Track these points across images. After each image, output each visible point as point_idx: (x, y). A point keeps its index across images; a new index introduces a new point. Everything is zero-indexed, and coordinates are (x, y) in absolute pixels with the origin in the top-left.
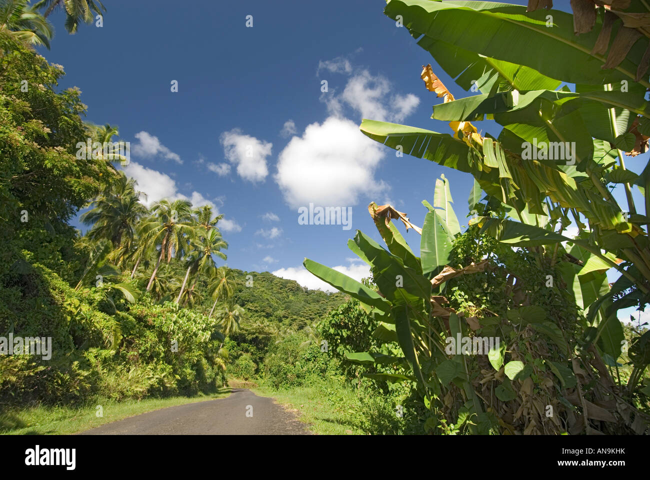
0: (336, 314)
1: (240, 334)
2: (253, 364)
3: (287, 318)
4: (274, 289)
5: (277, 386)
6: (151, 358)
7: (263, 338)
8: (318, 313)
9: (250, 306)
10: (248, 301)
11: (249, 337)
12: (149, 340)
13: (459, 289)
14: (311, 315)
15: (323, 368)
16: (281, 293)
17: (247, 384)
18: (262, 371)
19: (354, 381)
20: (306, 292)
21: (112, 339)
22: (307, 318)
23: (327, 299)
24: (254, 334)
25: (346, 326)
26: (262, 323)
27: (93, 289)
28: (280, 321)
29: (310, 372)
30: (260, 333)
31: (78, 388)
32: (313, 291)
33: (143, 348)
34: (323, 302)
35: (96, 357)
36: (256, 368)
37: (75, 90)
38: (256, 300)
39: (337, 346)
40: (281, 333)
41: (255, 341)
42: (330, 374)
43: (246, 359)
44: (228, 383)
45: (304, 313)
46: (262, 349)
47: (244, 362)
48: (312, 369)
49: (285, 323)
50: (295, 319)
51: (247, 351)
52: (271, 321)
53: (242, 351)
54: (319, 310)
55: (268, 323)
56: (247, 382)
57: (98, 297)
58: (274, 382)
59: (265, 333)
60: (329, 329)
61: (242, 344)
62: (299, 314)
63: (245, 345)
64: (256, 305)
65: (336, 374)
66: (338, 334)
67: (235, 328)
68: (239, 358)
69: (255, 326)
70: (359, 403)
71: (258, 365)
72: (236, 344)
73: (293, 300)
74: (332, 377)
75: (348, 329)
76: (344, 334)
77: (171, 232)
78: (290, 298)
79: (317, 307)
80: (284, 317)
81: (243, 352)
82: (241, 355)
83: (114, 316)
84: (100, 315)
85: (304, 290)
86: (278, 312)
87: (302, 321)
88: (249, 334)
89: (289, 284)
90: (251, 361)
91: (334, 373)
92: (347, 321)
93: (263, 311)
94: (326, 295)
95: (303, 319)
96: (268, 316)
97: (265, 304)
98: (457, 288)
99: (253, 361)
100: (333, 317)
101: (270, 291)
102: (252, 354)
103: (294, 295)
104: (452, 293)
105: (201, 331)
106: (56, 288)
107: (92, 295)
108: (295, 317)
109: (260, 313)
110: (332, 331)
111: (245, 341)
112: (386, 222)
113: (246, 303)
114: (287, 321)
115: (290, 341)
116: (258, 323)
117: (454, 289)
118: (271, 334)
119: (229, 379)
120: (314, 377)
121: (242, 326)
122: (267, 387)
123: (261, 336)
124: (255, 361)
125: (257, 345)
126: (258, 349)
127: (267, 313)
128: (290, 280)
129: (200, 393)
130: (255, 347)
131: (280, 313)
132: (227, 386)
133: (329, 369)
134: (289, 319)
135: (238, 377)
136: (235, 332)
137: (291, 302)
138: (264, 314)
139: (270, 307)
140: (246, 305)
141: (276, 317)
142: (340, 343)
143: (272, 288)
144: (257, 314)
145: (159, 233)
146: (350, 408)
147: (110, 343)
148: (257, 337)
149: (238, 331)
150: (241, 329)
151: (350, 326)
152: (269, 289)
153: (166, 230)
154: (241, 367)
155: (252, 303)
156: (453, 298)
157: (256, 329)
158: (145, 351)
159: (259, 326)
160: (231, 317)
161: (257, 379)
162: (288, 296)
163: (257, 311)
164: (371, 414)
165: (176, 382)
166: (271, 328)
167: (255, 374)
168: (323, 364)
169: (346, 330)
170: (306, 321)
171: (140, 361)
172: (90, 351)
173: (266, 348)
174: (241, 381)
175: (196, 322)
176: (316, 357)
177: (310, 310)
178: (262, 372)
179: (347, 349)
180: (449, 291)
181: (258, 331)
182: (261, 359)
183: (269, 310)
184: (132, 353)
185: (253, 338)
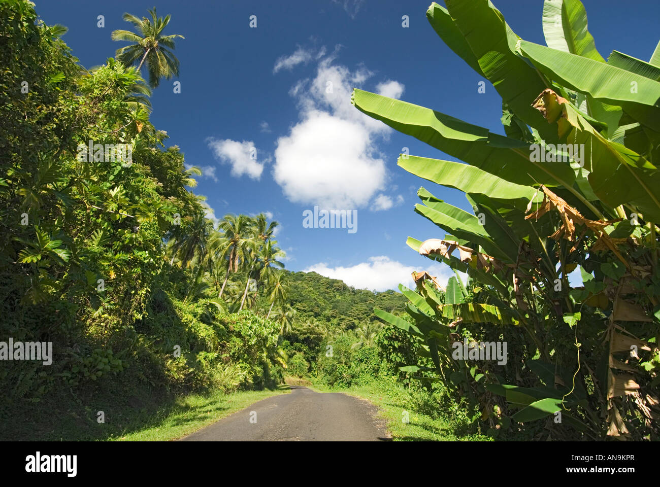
0: (389, 329)
1: (293, 334)
2: (306, 363)
3: (335, 317)
4: (321, 289)
5: (332, 384)
6: (238, 358)
7: (314, 338)
8: (365, 313)
9: (298, 305)
10: (296, 301)
11: (302, 337)
12: (236, 344)
13: (466, 330)
14: (358, 315)
15: (376, 368)
16: (328, 293)
17: (302, 382)
18: (315, 369)
19: (406, 381)
20: (353, 292)
21: (212, 346)
22: (355, 317)
23: (373, 299)
24: (305, 334)
25: (397, 339)
26: (312, 323)
27: (196, 304)
28: (329, 320)
29: (363, 372)
30: (311, 333)
31: (208, 383)
32: (360, 291)
33: (233, 351)
34: (371, 301)
35: (204, 358)
36: (308, 367)
37: (175, 147)
38: (304, 300)
39: (390, 354)
40: (331, 333)
41: (306, 341)
42: (382, 374)
43: (299, 358)
44: (285, 381)
45: (352, 312)
46: (314, 349)
47: (297, 361)
48: (365, 369)
49: (333, 322)
50: (343, 319)
51: (300, 350)
52: (320, 321)
53: (296, 350)
54: (366, 310)
55: (317, 323)
56: (301, 380)
57: (200, 311)
58: (329, 381)
59: (316, 333)
60: (384, 340)
61: (295, 344)
62: (346, 314)
63: (298, 345)
64: (304, 304)
65: (388, 374)
66: (391, 345)
67: (289, 328)
68: (292, 357)
69: (306, 326)
70: (410, 397)
71: (310, 363)
72: (289, 344)
73: (340, 300)
74: (384, 377)
75: (399, 341)
76: (396, 345)
77: (236, 246)
78: (337, 298)
79: (365, 307)
80: (332, 316)
81: (296, 352)
82: (295, 354)
83: (212, 326)
84: (203, 325)
85: (351, 290)
86: (326, 312)
87: (350, 321)
88: (301, 334)
89: (335, 284)
90: (304, 360)
91: (385, 373)
92: (397, 335)
93: (312, 311)
94: (373, 295)
95: (350, 319)
96: (317, 315)
97: (313, 303)
98: (465, 329)
99: (306, 360)
100: (386, 331)
101: (318, 290)
102: (305, 353)
103: (341, 294)
104: (463, 332)
105: (270, 335)
106: (177, 307)
107: (196, 310)
108: (343, 317)
109: (308, 313)
110: (386, 342)
111: (298, 341)
112: (423, 284)
113: (295, 302)
114: (335, 321)
115: (342, 342)
116: (308, 323)
117: (464, 329)
118: (321, 334)
119: (285, 377)
120: (368, 377)
121: (294, 327)
122: (322, 385)
123: (312, 336)
124: (308, 360)
125: (309, 345)
126: (310, 348)
127: (315, 313)
128: (336, 280)
129: (266, 389)
130: (307, 347)
131: (328, 312)
132: (284, 383)
133: (381, 369)
134: (337, 319)
135: (293, 376)
136: (289, 333)
137: (338, 302)
138: (313, 313)
139: (318, 307)
140: (295, 305)
141: (324, 316)
142: (393, 352)
143: (320, 288)
144: (306, 314)
145: (227, 248)
146: (404, 400)
147: (211, 348)
148: (308, 337)
149: (291, 330)
150: (293, 329)
151: (401, 339)
152: (317, 289)
153: (232, 245)
154: (296, 365)
155: (300, 302)
156: (463, 335)
157: (307, 330)
158: (234, 354)
159: (309, 326)
160: (284, 318)
161: (310, 377)
162: (335, 296)
163: (305, 311)
164: (418, 404)
165: (252, 379)
166: (321, 327)
167: (308, 372)
168: (375, 365)
169: (397, 342)
170: (354, 321)
171: (231, 361)
172: (200, 354)
173: (317, 348)
174: (296, 379)
175: (266, 327)
176: (368, 358)
177: (357, 310)
178: (315, 371)
179: (398, 356)
180: (460, 331)
181: (309, 331)
182: (314, 358)
183: (317, 310)
184: (225, 355)
185: (305, 338)
